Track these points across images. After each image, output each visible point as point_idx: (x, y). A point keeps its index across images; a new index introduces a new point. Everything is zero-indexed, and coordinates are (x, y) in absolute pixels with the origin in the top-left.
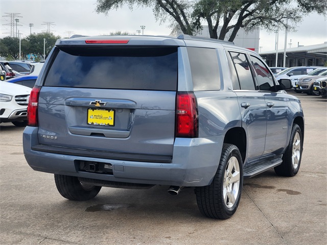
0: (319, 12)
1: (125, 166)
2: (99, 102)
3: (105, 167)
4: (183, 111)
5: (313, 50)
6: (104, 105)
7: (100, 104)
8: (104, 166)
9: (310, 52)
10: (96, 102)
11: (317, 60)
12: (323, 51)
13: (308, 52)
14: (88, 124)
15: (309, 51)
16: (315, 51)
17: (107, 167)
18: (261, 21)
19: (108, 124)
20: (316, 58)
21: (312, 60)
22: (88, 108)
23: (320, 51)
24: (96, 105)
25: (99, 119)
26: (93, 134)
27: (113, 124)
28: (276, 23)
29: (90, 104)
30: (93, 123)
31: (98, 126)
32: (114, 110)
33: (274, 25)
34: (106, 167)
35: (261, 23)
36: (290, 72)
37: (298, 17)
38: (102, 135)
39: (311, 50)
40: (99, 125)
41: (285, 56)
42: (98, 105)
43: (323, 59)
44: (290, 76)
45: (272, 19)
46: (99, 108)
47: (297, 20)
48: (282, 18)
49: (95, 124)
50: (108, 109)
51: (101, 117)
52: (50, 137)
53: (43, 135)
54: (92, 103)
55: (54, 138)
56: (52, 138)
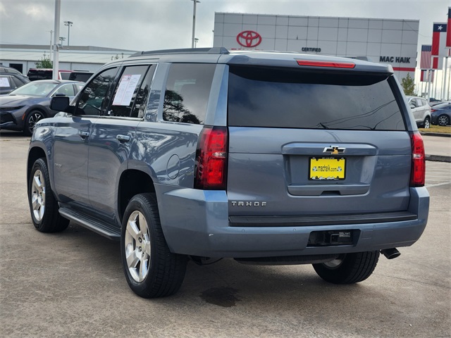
2: (337, 149)
4: (419, 156)
6: (343, 152)
14: (311, 179)
19: (338, 178)
22: (310, 157)
24: (332, 153)
25: (325, 172)
26: (325, 193)
27: (343, 177)
29: (325, 151)
30: (317, 178)
31: (326, 181)
32: (346, 157)
34: (341, 235)
38: (337, 193)
49: (320, 179)
50: (338, 157)
51: (327, 169)
52: (253, 204)
53: (238, 201)
54: (328, 150)
55: (261, 204)
56: (257, 204)
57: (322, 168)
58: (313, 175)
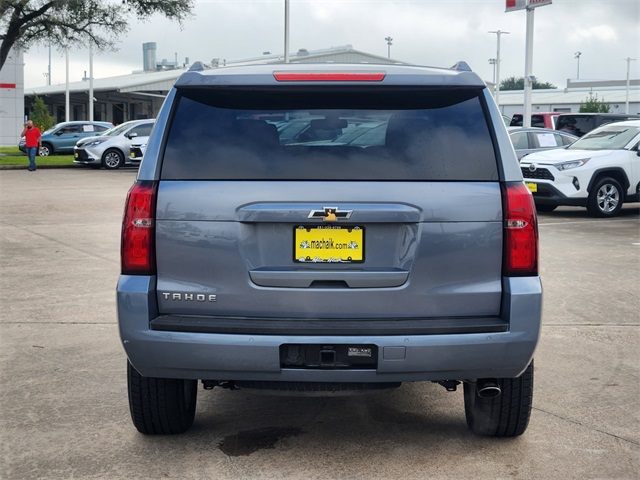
0: (167, 15)
1: (410, 348)
2: (333, 211)
3: (350, 354)
4: (520, 223)
5: (131, 87)
6: (348, 216)
7: (337, 215)
8: (348, 351)
9: (125, 91)
10: (327, 210)
11: (133, 106)
12: (153, 89)
13: (122, 91)
14: (298, 261)
15: (123, 88)
16: (135, 89)
17: (355, 354)
18: (46, 29)
19: (350, 260)
20: (133, 102)
21: (122, 106)
22: (296, 225)
23: (144, 89)
24: (327, 219)
25: (324, 250)
26: (316, 283)
27: (361, 259)
28: (76, 35)
29: (311, 215)
30: (308, 259)
31: (325, 265)
32: (362, 226)
33: (72, 38)
34: (353, 352)
35: (45, 33)
36: (132, 131)
37: (120, 23)
38: (342, 284)
39: (127, 88)
40: (326, 262)
41: (92, 99)
42: (332, 217)
43: (145, 104)
44: (130, 138)
45: (68, 26)
46: (331, 225)
47: (119, 28)
48: (89, 23)
49: (315, 261)
50: (349, 226)
51: (330, 245)
52: (195, 296)
53: (172, 293)
54: (316, 214)
55: (207, 297)
56: (201, 297)
57: (317, 244)
58: (301, 255)
